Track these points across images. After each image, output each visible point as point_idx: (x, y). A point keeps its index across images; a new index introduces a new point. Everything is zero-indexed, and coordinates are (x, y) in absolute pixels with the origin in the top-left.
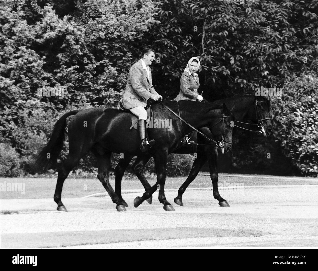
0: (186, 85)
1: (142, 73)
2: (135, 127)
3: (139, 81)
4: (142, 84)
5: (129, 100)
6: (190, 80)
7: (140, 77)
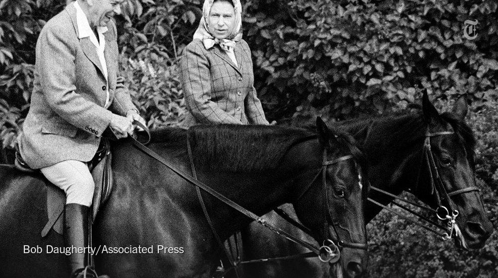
0: (194, 85)
1: (74, 53)
2: (58, 228)
3: (68, 80)
4: (77, 86)
5: (37, 141)
6: (209, 66)
7: (71, 67)
